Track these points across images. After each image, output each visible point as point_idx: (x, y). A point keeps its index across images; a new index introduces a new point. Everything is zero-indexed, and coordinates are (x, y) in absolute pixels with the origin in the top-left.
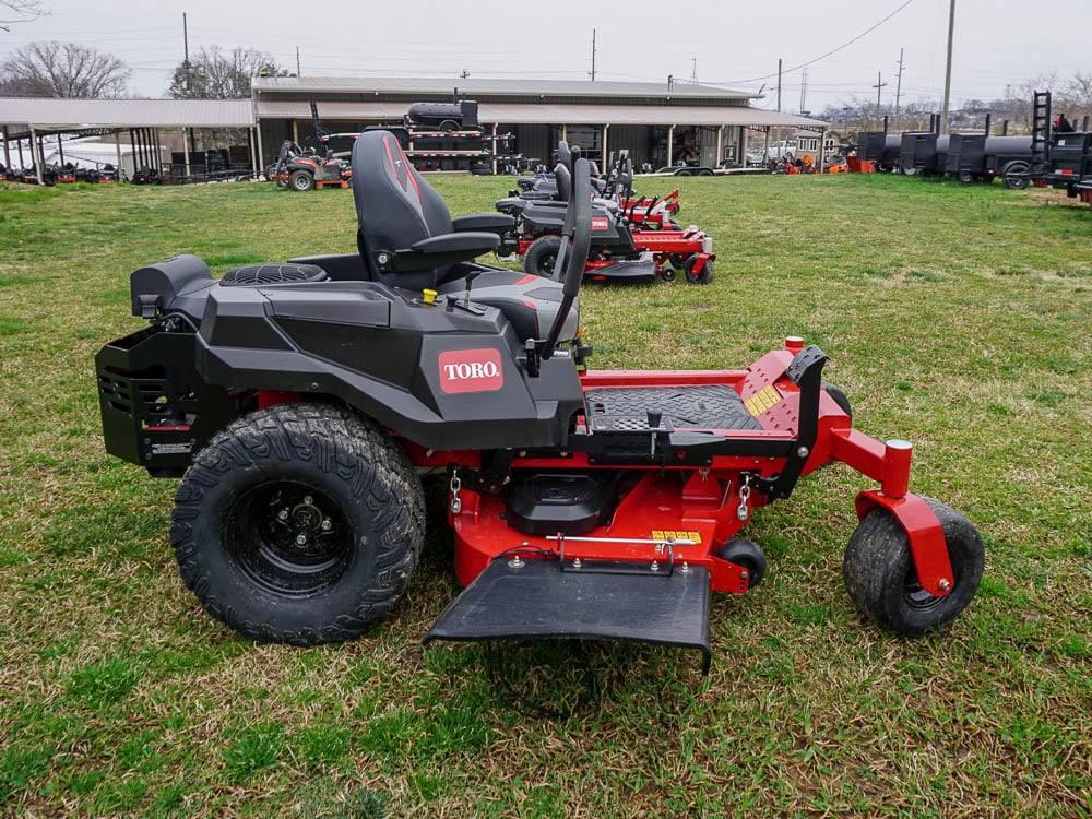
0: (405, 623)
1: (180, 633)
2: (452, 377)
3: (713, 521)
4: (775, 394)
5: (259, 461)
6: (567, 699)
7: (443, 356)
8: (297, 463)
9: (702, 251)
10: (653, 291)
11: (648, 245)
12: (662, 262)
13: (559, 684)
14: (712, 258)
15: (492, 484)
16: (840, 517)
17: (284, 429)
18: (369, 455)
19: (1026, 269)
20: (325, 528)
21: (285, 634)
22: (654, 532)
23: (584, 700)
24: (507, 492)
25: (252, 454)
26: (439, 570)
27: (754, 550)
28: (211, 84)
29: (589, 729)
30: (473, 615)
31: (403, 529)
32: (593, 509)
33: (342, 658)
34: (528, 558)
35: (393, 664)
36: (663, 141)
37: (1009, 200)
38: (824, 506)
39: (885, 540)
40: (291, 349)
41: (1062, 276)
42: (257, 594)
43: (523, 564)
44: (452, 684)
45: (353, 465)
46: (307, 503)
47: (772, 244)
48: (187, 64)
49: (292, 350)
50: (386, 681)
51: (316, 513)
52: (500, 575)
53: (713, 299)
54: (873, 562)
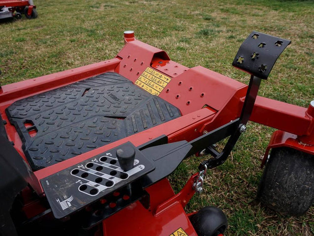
4: (156, 72)
9: (29, 5)
10: (14, 24)
11: (4, 4)
12: (13, 12)
14: (35, 7)
39: (307, 174)
53: (42, 23)
54: (302, 192)
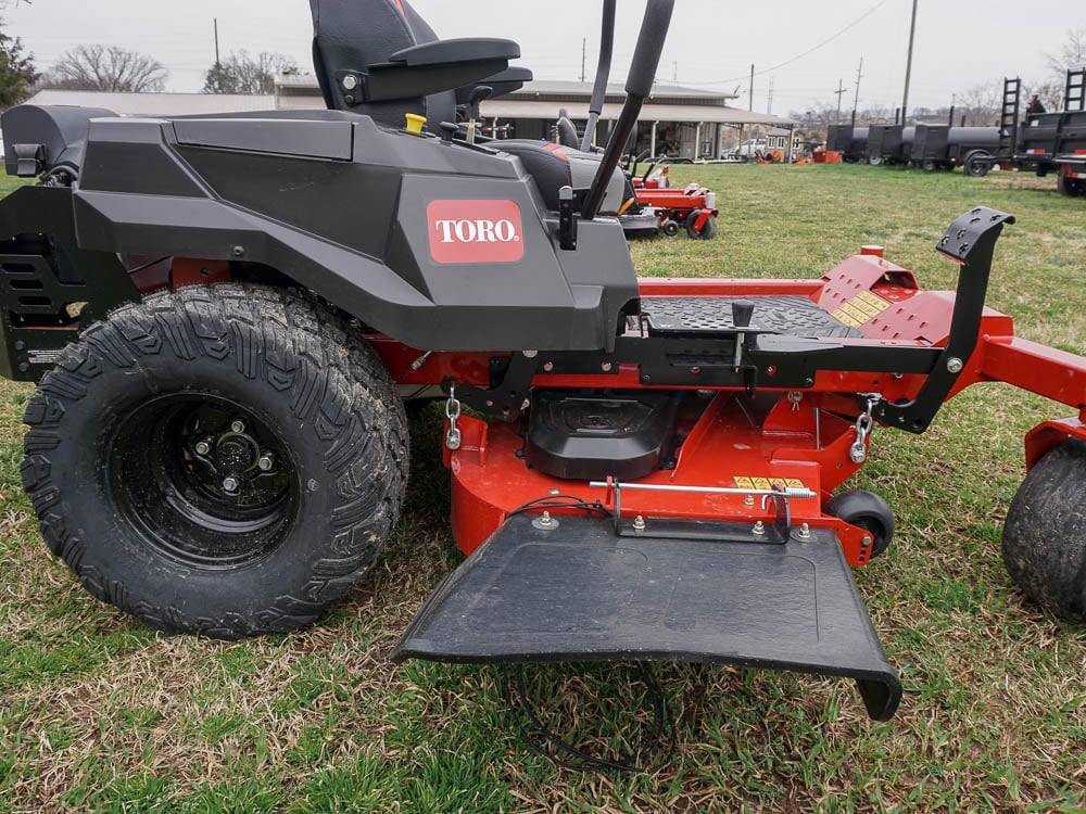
0: (379, 604)
1: (55, 615)
2: (447, 238)
3: (815, 464)
5: (146, 359)
6: (626, 734)
7: (433, 206)
8: (206, 366)
9: (705, 207)
10: (657, 243)
11: (651, 200)
12: (663, 218)
13: (608, 706)
14: (715, 213)
15: (506, 408)
16: (940, 464)
17: (187, 312)
18: (318, 354)
19: (1022, 232)
20: (264, 467)
21: (200, 622)
22: (736, 479)
23: (650, 736)
24: (524, 420)
25: (136, 350)
26: (431, 528)
27: (878, 504)
28: (241, 85)
29: (664, 789)
30: (479, 611)
31: (370, 469)
32: (649, 445)
33: (282, 658)
34: (563, 515)
35: (356, 672)
36: (647, 136)
37: (971, 183)
38: (918, 451)
40: (201, 195)
41: (1059, 237)
42: (157, 562)
43: (555, 523)
44: (446, 704)
45: (292, 368)
46: (236, 430)
47: (764, 211)
48: (218, 66)
49: (206, 197)
50: (346, 699)
51: (251, 446)
52: (522, 541)
53: (720, 250)
54: (1067, 525)
